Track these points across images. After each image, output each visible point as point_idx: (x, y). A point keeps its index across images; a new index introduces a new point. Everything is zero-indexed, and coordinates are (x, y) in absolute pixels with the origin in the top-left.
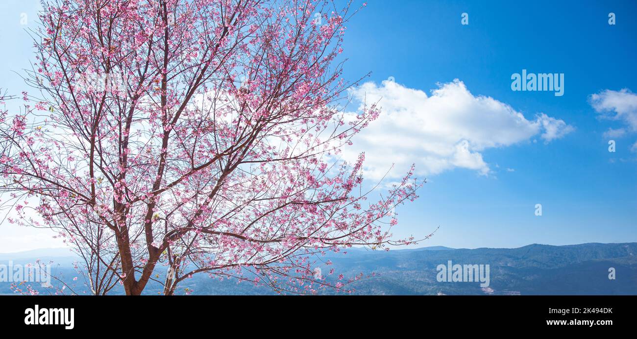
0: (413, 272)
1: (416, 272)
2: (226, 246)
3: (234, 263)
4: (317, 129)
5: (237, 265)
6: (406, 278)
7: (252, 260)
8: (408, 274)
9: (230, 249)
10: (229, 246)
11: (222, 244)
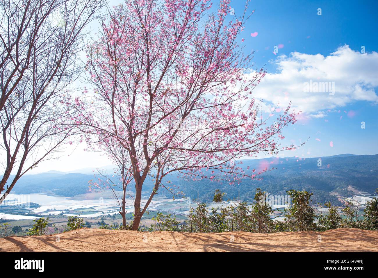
0: (330, 171)
1: (331, 172)
2: (191, 155)
3: (196, 165)
4: (232, 87)
5: (197, 166)
6: (325, 176)
7: (206, 164)
8: (326, 173)
9: (194, 157)
10: (193, 155)
11: (189, 154)
